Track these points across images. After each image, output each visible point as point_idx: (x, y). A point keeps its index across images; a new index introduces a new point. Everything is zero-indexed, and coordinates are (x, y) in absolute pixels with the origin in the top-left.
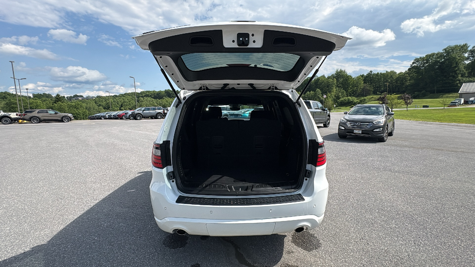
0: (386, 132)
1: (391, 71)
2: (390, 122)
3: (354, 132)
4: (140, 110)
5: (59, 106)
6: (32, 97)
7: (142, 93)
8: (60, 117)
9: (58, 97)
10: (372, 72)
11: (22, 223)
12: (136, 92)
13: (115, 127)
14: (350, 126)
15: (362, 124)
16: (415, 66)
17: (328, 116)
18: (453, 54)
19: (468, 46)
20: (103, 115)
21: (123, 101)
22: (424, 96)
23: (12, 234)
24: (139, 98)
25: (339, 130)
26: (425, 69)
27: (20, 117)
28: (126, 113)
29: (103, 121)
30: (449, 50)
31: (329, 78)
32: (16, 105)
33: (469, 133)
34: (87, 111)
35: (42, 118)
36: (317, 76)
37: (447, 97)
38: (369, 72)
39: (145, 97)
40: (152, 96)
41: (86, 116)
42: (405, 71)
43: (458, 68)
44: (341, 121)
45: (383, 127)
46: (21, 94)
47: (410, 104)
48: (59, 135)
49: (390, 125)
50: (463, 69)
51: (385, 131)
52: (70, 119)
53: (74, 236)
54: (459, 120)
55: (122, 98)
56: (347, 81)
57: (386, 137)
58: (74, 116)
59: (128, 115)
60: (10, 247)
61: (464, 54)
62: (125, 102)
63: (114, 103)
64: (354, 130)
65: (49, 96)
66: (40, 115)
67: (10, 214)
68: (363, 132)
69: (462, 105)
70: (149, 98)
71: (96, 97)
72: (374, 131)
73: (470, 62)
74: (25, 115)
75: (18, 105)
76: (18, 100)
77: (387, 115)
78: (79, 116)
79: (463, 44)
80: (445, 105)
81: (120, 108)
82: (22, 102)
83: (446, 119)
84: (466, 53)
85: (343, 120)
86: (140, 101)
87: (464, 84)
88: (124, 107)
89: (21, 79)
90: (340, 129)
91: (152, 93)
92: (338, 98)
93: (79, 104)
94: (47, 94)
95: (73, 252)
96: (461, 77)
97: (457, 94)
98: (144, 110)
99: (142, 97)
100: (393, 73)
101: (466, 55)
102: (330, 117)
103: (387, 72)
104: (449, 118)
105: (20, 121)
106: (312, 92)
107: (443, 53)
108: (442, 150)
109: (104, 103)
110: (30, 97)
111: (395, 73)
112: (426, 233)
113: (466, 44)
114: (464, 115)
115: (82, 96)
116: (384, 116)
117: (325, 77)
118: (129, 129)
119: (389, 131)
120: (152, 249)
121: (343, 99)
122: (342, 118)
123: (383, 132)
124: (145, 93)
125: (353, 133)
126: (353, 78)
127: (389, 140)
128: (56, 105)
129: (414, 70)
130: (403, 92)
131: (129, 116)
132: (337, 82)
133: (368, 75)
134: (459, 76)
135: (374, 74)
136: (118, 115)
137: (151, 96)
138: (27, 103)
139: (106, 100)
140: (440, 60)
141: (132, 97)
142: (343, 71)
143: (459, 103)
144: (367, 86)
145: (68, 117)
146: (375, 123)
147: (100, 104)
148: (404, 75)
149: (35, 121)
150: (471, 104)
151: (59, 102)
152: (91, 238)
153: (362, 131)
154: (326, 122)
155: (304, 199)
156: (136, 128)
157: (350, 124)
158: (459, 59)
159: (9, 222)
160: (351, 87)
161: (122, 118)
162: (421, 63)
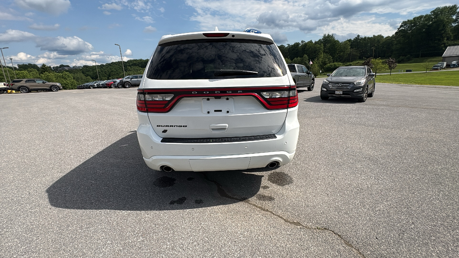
0: (366, 93)
1: (378, 35)
2: (370, 83)
3: (336, 93)
4: (128, 78)
5: (46, 76)
6: (17, 68)
7: (129, 62)
8: (49, 86)
9: (44, 67)
10: (360, 36)
11: (23, 173)
12: (123, 61)
13: (104, 95)
14: (332, 87)
15: (343, 85)
16: (402, 29)
17: (312, 80)
18: (441, 16)
19: (457, 7)
20: (92, 84)
21: (110, 71)
22: (409, 61)
23: (16, 181)
24: (126, 67)
25: (321, 92)
26: (412, 32)
27: (8, 87)
28: (114, 81)
29: (92, 90)
30: (437, 13)
31: (316, 43)
32: (2, 76)
33: (445, 94)
34: (75, 81)
35: (31, 88)
36: (305, 42)
37: (431, 61)
38: (356, 37)
39: (132, 66)
40: (140, 65)
41: (75, 86)
42: (392, 35)
43: (444, 31)
44: (324, 83)
45: (363, 87)
46: (6, 65)
47: (394, 69)
48: (49, 103)
49: (370, 86)
50: (450, 32)
51: (365, 91)
52: (58, 89)
53: (73, 180)
54: (438, 83)
55: (109, 67)
56: (334, 46)
57: (365, 98)
58: (63, 86)
59: (116, 83)
60: (16, 190)
61: (452, 16)
62: (112, 71)
63: (102, 73)
64: (336, 91)
65: (35, 66)
66: (28, 85)
67: (12, 166)
68: (344, 93)
69: (444, 68)
70: (136, 67)
71: (82, 66)
72: (355, 91)
73: (458, 24)
74: (13, 84)
75: (5, 76)
76: (3, 71)
77: (369, 76)
78: (67, 86)
79: (452, 6)
80: (428, 69)
81: (108, 78)
82: (8, 72)
83: (427, 82)
84: (454, 15)
85: (325, 82)
86: (128, 70)
87: (448, 47)
88: (112, 76)
89: (4, 48)
90: (323, 90)
91: (139, 61)
92: (325, 63)
93: (67, 74)
94: (33, 65)
95: (73, 192)
96: (446, 40)
97: (440, 58)
98: (132, 78)
99: (129, 66)
100: (380, 37)
101: (454, 17)
102: (314, 81)
103: (374, 36)
104: (430, 81)
105: (9, 91)
106: (299, 58)
107: (432, 15)
108: (417, 107)
109: (91, 73)
110: (15, 68)
111: (383, 37)
112: (386, 171)
113: (455, 6)
114: (445, 78)
115: (68, 66)
116: (365, 77)
117: (313, 43)
118: (118, 96)
119: (368, 92)
120: (144, 188)
121: (329, 65)
122: (325, 80)
123: (363, 92)
124: (132, 62)
125: (334, 94)
126: (340, 42)
127: (368, 100)
128: (43, 75)
129: (401, 34)
130: (388, 57)
131: (118, 84)
132: (324, 47)
133: (355, 39)
134: (445, 40)
135: (362, 39)
136: (106, 84)
137: (138, 65)
138: (13, 74)
139: (94, 70)
140: (427, 23)
141: (119, 66)
142: (330, 35)
143: (441, 66)
144: (354, 51)
145: (57, 86)
146: (356, 84)
147: (87, 74)
148: (391, 39)
149: (24, 91)
150: (453, 67)
151: (46, 72)
152: (88, 181)
153: (343, 91)
154: (310, 86)
155: (276, 137)
156: (125, 95)
157: (332, 85)
158: (447, 22)
159: (11, 172)
160: (338, 52)
161: (111, 86)
162: (409, 26)
